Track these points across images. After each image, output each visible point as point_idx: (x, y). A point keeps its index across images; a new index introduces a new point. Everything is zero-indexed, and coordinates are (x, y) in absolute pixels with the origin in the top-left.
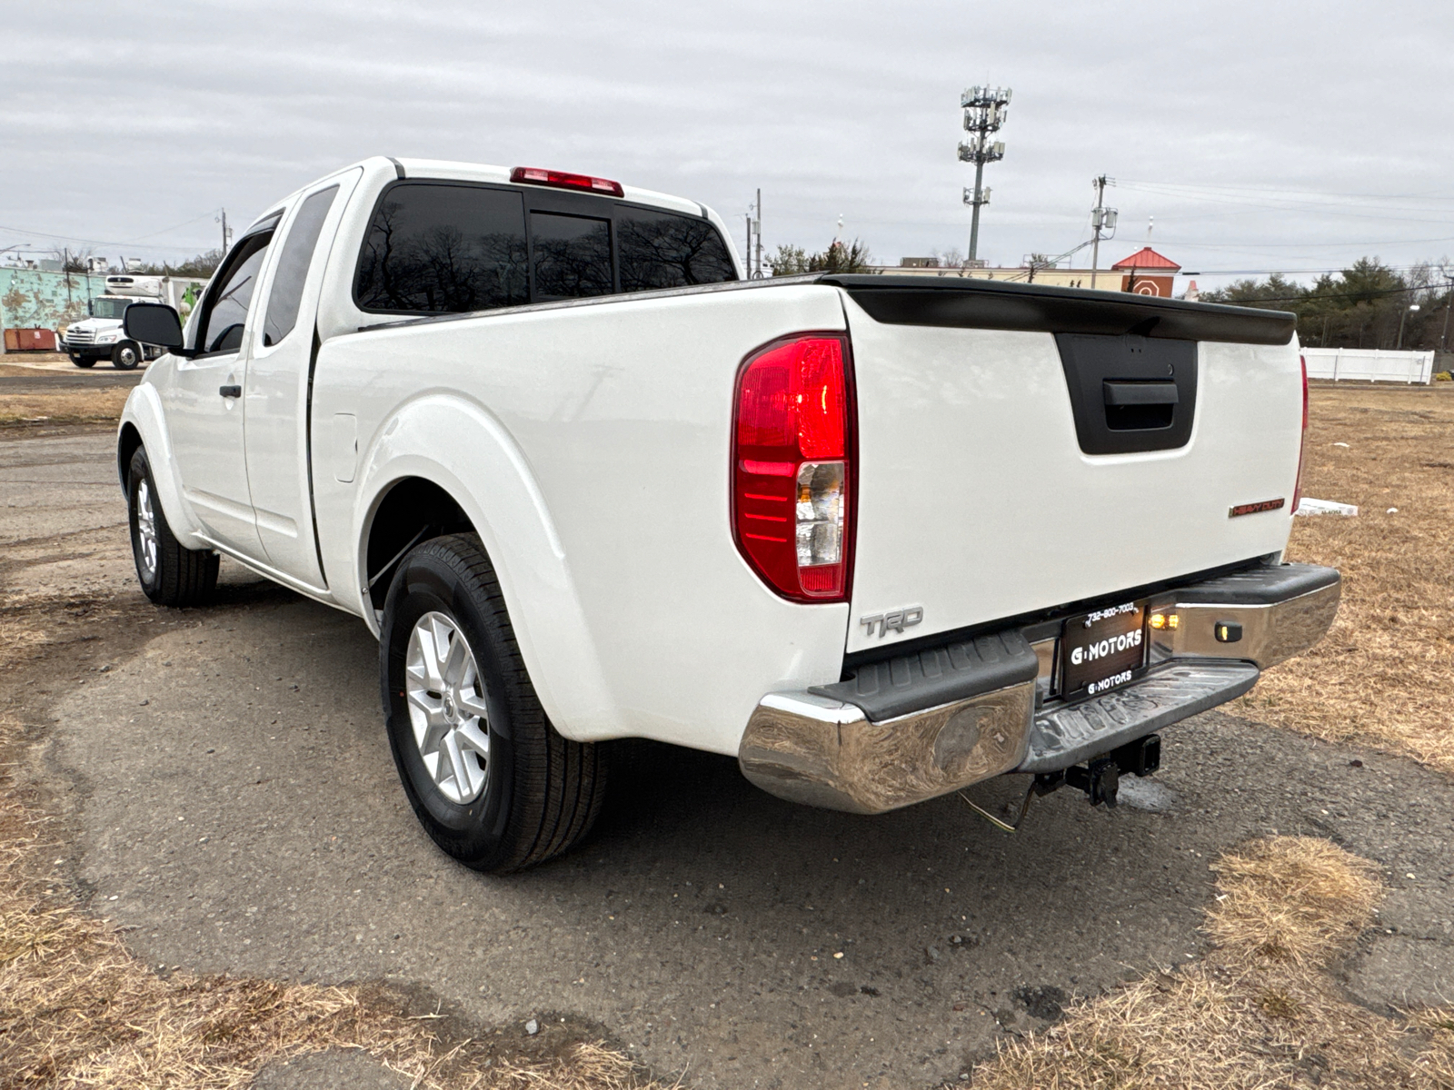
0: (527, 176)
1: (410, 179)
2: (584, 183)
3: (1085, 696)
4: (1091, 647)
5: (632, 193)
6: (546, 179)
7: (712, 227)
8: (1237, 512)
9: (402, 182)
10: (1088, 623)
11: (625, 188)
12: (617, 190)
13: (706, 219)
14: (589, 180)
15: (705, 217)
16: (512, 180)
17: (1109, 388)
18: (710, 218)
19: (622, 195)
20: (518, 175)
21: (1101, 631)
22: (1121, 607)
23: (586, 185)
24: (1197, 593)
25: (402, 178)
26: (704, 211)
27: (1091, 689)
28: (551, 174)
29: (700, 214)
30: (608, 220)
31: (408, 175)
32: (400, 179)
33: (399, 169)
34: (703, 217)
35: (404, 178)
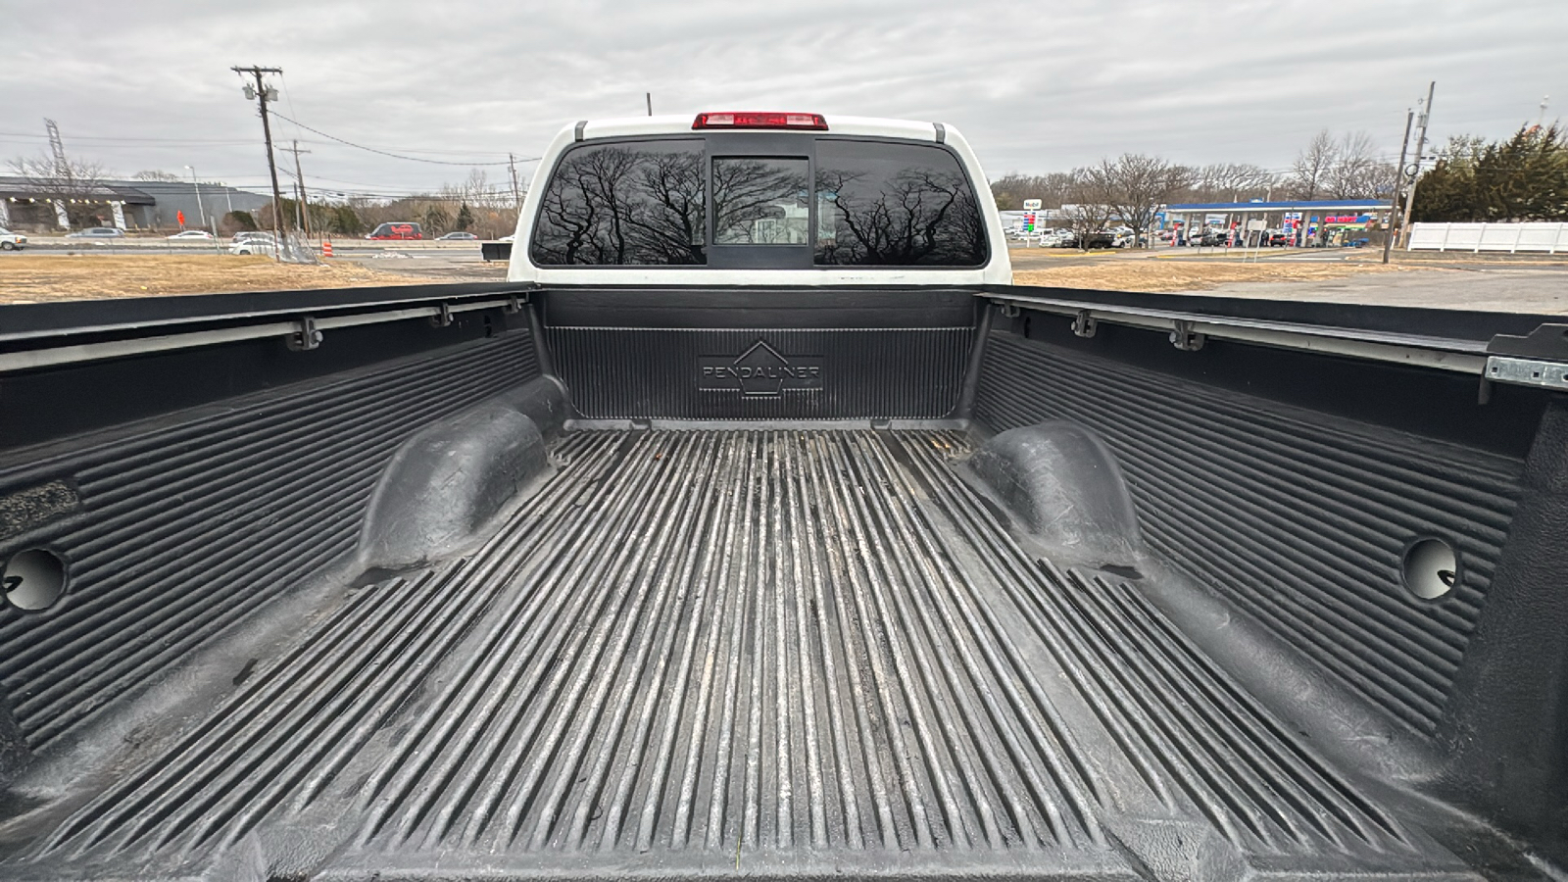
0: (710, 122)
1: (587, 139)
2: (776, 121)
5: (839, 123)
6: (731, 122)
7: (952, 153)
9: (581, 143)
11: (829, 120)
12: (820, 123)
13: (943, 143)
14: (784, 116)
16: (693, 128)
18: (947, 141)
19: (827, 129)
20: (701, 122)
23: (780, 121)
25: (579, 141)
26: (941, 134)
28: (736, 116)
29: (934, 139)
30: (806, 158)
31: (586, 136)
32: (577, 141)
33: (579, 131)
34: (938, 142)
35: (581, 140)
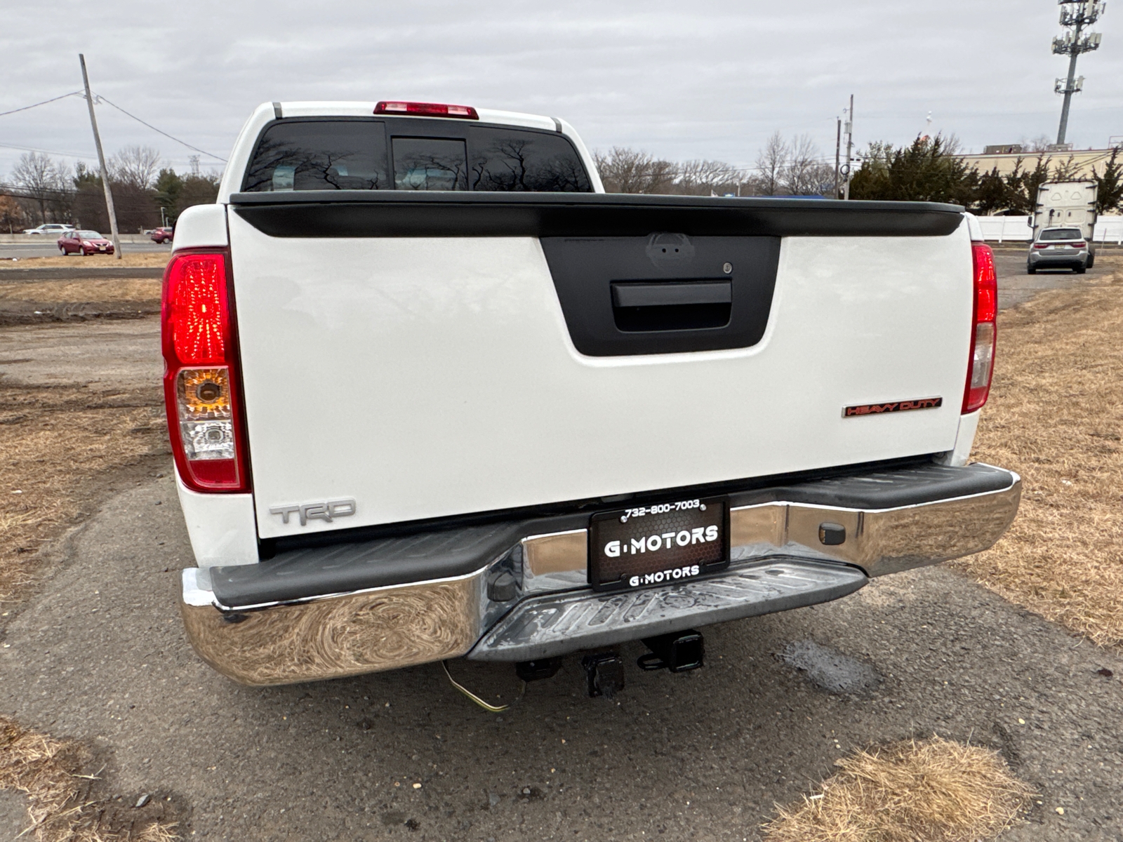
0: (388, 108)
1: (286, 118)
2: (441, 110)
3: (625, 588)
4: (633, 541)
5: (487, 115)
6: (405, 110)
7: (567, 141)
8: (851, 412)
9: (280, 121)
10: (624, 519)
11: (479, 112)
12: (472, 114)
13: (560, 132)
14: (445, 107)
15: (559, 131)
16: (375, 113)
17: (616, 289)
18: (564, 131)
19: (478, 118)
20: (380, 108)
21: (647, 526)
22: (679, 504)
23: (444, 112)
24: (799, 493)
25: (279, 118)
26: (559, 126)
27: (634, 581)
28: (410, 105)
29: (554, 129)
30: (464, 140)
31: (285, 115)
32: (277, 118)
33: (278, 111)
34: (557, 132)
35: (281, 118)
